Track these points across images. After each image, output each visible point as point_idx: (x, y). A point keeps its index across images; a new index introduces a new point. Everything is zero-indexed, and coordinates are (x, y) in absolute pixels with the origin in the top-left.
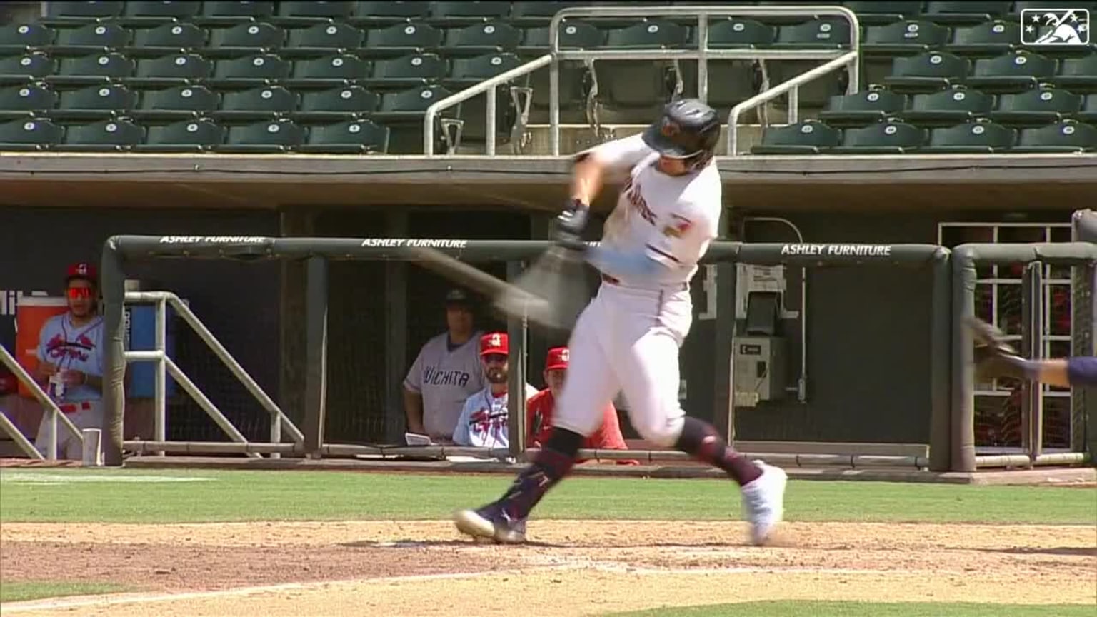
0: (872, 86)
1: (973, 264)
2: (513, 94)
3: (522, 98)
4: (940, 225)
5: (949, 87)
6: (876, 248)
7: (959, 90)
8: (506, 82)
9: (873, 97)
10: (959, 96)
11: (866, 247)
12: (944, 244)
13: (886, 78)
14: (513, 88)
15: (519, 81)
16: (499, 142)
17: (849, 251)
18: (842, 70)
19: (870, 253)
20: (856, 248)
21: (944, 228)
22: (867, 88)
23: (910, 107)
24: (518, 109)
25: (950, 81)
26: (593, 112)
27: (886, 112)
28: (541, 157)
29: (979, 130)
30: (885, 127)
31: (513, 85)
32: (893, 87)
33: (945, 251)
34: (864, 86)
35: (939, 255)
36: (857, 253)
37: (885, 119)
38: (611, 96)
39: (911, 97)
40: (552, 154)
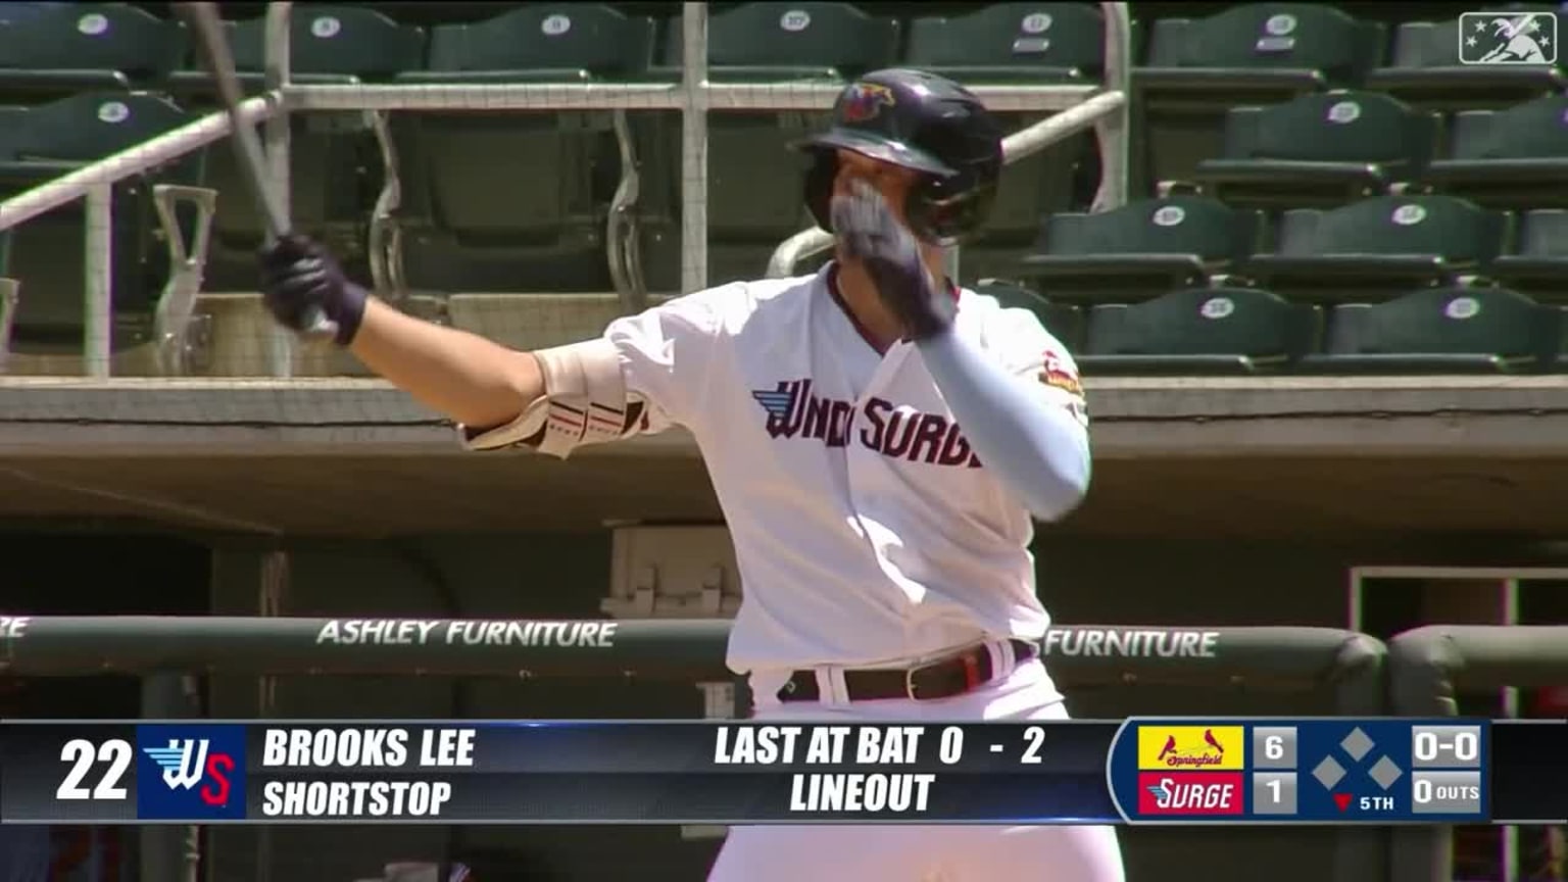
0: (1166, 185)
1: (1447, 685)
2: (161, 205)
3: (187, 214)
4: (1358, 574)
5: (1379, 187)
6: (1177, 636)
7: (1410, 196)
8: (143, 173)
9: (1170, 216)
10: (1409, 215)
11: (1149, 634)
12: (1367, 629)
13: (1209, 163)
14: (160, 188)
15: (178, 168)
16: (120, 341)
17: (1102, 646)
18: (1084, 142)
19: (1161, 653)
20: (1121, 637)
21: (1369, 584)
22: (1152, 190)
23: (1274, 244)
24: (175, 248)
25: (1383, 169)
26: (386, 256)
27: (1206, 258)
28: (242, 384)
29: (1463, 309)
30: (1201, 304)
31: (159, 179)
32: (1226, 188)
33: (1367, 645)
34: (1143, 187)
35: (1349, 656)
36: (1124, 653)
37: (1201, 278)
38: (437, 210)
39: (1276, 216)
40: (270, 373)
